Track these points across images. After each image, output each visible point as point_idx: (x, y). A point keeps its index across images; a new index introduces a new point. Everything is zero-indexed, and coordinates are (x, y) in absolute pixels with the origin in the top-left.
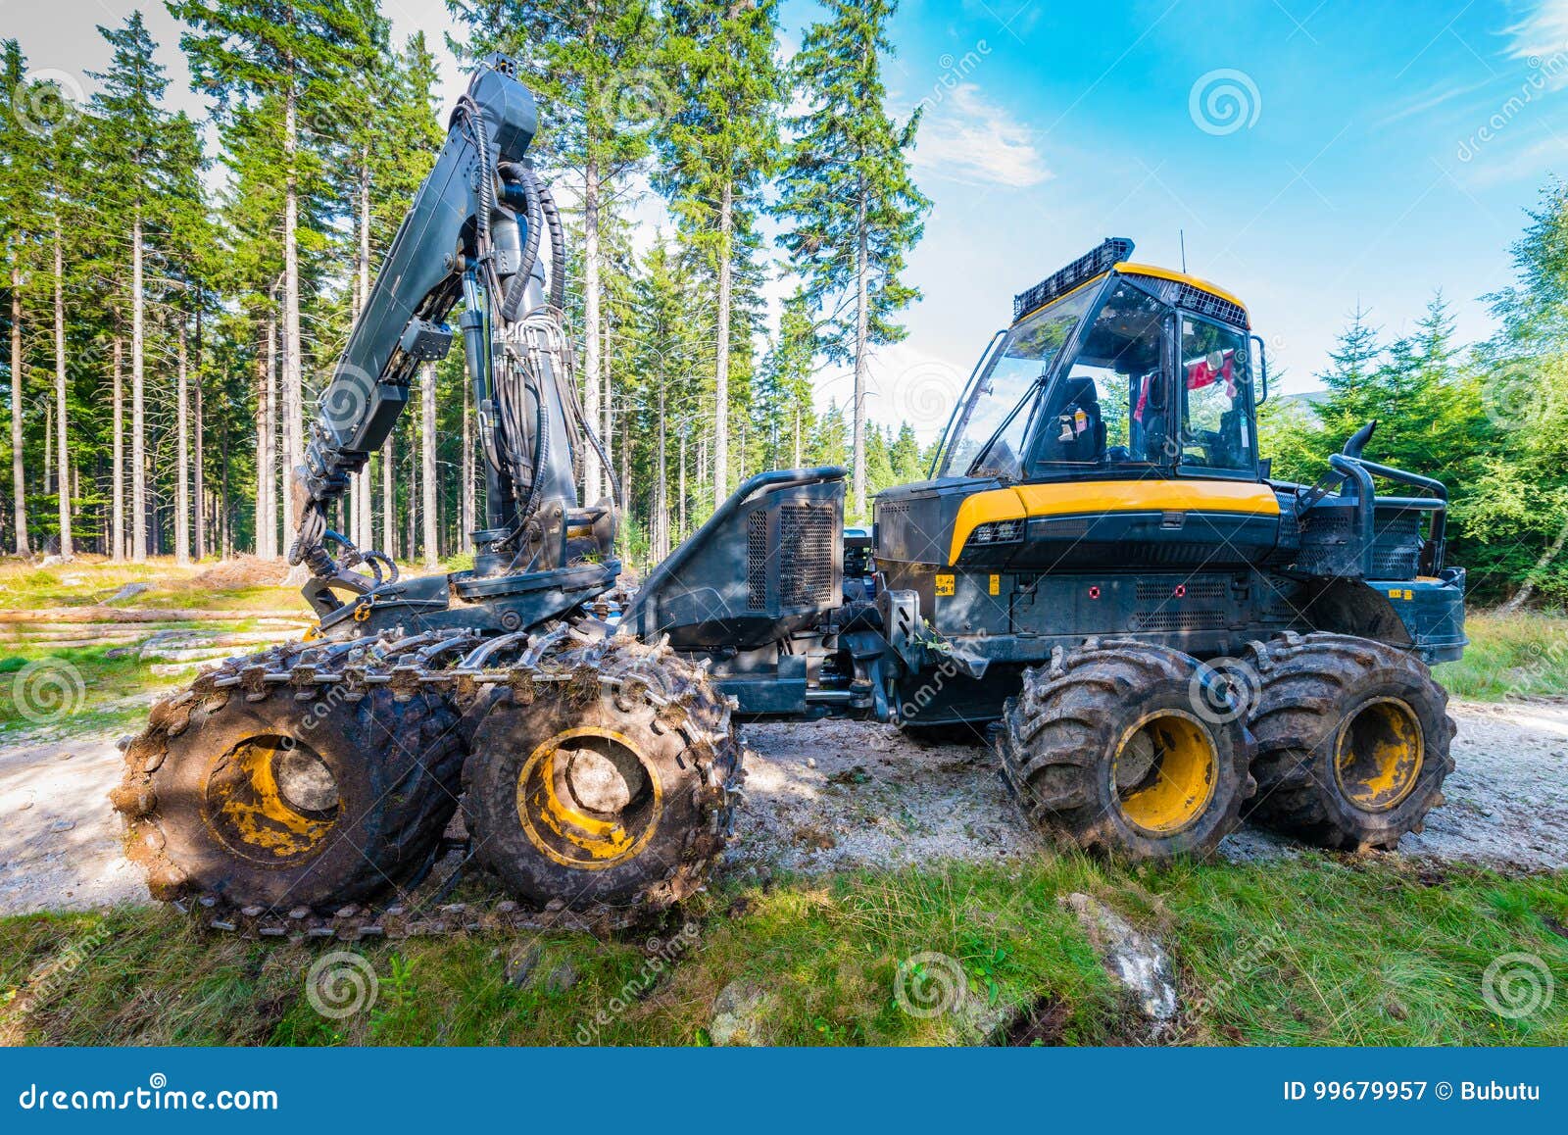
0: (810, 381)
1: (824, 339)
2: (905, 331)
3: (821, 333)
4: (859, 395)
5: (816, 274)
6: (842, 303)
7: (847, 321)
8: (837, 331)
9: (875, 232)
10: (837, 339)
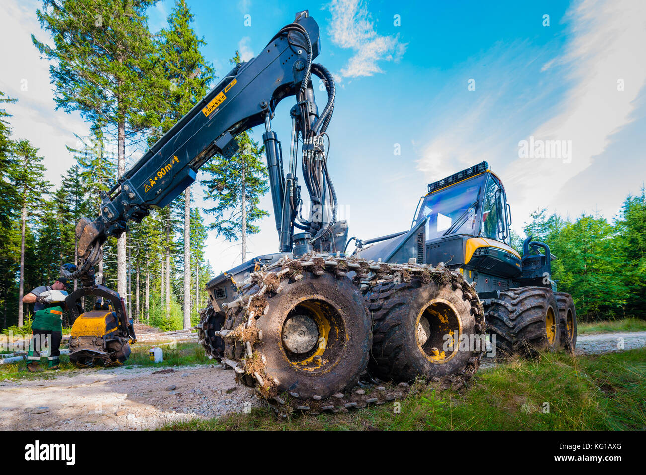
0: (203, 250)
1: (225, 229)
2: (259, 229)
3: (223, 226)
4: (244, 253)
5: (221, 199)
6: (234, 214)
7: (235, 222)
8: (232, 226)
9: (248, 186)
10: (231, 229)
